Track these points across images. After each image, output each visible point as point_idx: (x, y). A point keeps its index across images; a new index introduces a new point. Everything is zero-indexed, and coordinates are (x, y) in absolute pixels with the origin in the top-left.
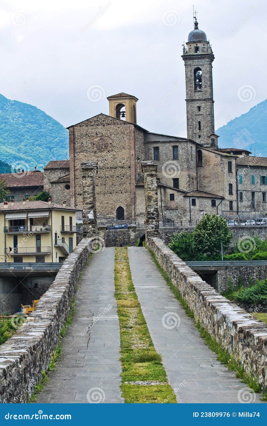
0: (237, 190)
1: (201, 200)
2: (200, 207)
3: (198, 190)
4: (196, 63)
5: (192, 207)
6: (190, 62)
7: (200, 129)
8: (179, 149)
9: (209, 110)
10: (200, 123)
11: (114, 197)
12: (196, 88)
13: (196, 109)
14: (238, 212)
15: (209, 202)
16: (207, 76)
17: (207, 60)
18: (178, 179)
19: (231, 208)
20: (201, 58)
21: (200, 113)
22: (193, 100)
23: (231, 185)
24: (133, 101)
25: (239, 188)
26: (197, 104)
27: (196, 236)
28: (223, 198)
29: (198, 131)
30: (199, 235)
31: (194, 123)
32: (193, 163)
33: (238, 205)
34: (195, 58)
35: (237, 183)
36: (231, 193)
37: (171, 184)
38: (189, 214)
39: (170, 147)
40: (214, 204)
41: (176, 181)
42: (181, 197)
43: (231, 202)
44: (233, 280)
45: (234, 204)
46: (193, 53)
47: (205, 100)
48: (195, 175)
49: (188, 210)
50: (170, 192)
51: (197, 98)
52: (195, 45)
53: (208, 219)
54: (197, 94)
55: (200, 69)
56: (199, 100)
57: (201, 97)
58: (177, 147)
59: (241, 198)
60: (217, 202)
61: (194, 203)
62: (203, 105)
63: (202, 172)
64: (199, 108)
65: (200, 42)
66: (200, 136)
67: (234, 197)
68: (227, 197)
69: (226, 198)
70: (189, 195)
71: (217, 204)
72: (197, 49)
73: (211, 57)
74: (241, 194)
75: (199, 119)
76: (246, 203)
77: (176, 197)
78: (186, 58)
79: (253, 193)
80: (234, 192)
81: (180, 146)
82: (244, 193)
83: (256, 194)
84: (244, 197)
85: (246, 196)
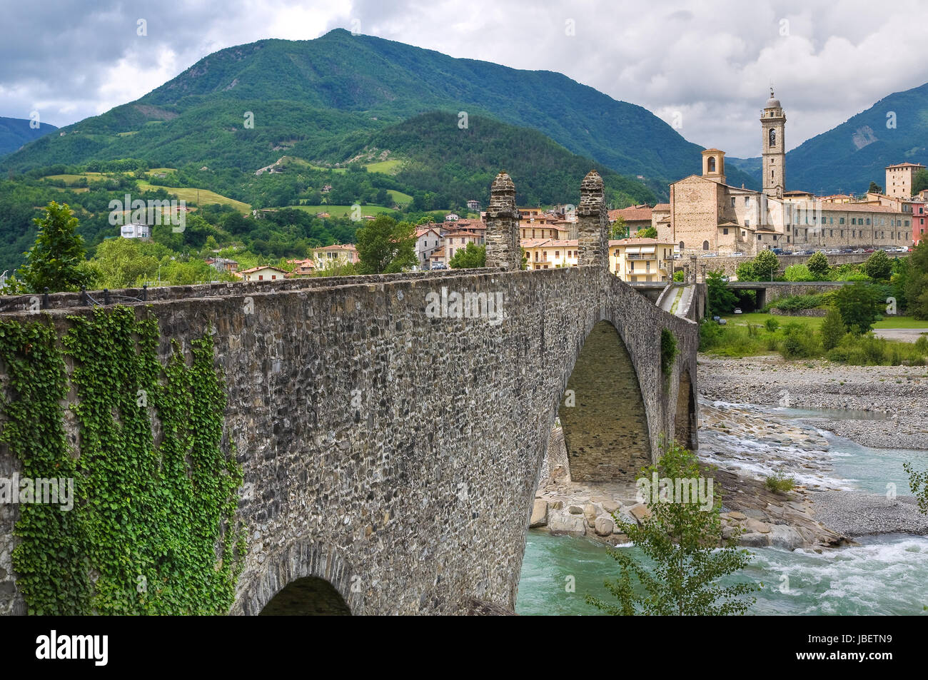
0: (794, 229)
1: (766, 235)
2: (765, 241)
3: (763, 229)
4: (771, 125)
5: (759, 241)
6: (766, 124)
7: (773, 176)
9: (781, 162)
10: (773, 171)
11: (701, 234)
12: (770, 145)
13: (770, 161)
15: (771, 237)
16: (780, 135)
17: (780, 122)
19: (788, 241)
20: (775, 121)
21: (774, 164)
22: (768, 154)
23: (789, 224)
24: (722, 155)
26: (771, 157)
27: (754, 265)
28: (782, 235)
29: (771, 178)
31: (769, 172)
33: (794, 239)
34: (771, 122)
36: (788, 230)
37: (743, 225)
38: (756, 246)
40: (775, 238)
41: (747, 222)
42: (751, 234)
43: (788, 237)
44: (777, 295)
45: (791, 238)
46: (768, 117)
47: (778, 154)
49: (755, 243)
50: (742, 230)
51: (771, 152)
52: (771, 111)
53: (763, 253)
54: (771, 149)
55: (774, 130)
56: (773, 154)
57: (775, 152)
58: (748, 197)
59: (797, 234)
60: (778, 237)
61: (760, 238)
62: (776, 158)
64: (773, 160)
65: (774, 108)
66: (773, 182)
67: (791, 233)
69: (785, 234)
70: (756, 232)
72: (772, 114)
73: (783, 120)
74: (797, 231)
75: (772, 168)
76: (800, 237)
77: (746, 234)
78: (763, 121)
79: (806, 230)
80: (791, 229)
81: (750, 197)
82: (799, 230)
83: (809, 230)
84: (799, 233)
85: (801, 232)
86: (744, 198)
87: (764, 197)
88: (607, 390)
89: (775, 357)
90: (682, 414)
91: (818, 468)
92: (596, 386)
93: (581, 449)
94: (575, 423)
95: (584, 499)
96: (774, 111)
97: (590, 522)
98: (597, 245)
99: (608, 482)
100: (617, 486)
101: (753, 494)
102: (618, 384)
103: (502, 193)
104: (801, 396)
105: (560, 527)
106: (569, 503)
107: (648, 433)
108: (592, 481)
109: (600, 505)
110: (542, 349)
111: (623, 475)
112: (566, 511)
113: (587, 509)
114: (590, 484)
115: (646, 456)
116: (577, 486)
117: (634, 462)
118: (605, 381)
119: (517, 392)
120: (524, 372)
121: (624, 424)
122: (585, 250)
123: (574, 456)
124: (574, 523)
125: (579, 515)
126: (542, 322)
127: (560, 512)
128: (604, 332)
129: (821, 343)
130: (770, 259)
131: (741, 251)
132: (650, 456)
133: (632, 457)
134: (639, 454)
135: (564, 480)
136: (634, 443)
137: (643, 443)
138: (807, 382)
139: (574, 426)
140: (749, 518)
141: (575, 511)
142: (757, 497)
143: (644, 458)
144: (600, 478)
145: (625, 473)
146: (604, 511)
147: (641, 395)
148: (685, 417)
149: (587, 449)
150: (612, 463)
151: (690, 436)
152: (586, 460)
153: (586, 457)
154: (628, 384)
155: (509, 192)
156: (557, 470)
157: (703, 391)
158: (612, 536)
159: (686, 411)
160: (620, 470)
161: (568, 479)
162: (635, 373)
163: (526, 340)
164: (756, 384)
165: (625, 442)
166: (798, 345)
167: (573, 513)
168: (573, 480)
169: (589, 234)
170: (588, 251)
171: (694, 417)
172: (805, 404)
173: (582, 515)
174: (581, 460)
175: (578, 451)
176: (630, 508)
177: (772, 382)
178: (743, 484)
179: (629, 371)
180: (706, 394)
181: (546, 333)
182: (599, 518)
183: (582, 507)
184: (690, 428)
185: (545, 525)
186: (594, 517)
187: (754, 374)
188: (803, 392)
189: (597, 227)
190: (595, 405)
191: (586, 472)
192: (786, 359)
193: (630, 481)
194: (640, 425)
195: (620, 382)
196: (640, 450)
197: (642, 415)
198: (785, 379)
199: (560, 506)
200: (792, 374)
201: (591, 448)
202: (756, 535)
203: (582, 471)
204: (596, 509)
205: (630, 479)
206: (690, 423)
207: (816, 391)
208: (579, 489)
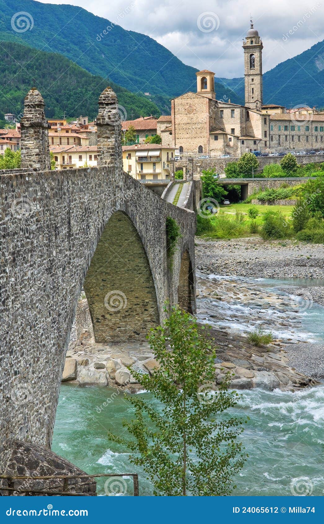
0: (270, 134)
1: (247, 141)
2: (247, 145)
3: (245, 135)
4: (251, 51)
5: (242, 145)
6: (247, 50)
7: (253, 93)
9: (259, 81)
10: (253, 89)
11: (197, 140)
12: (251, 67)
13: (250, 81)
14: (270, 147)
15: (253, 142)
16: (258, 59)
17: (258, 49)
19: (266, 145)
20: (254, 48)
21: (253, 83)
22: (249, 75)
23: (266, 132)
24: (212, 75)
26: (251, 77)
28: (261, 140)
29: (251, 94)
30: (241, 164)
31: (250, 89)
32: (244, 119)
33: (270, 143)
34: (251, 48)
35: (269, 130)
36: (266, 136)
37: (230, 132)
40: (255, 143)
41: (233, 130)
42: (236, 140)
43: (266, 142)
44: (257, 188)
45: (268, 143)
46: (249, 44)
47: (256, 75)
48: (244, 126)
49: (240, 147)
50: (229, 137)
51: (252, 73)
52: (251, 39)
53: (246, 155)
54: (251, 71)
55: (253, 55)
56: (253, 75)
57: (254, 73)
58: (234, 110)
59: (272, 139)
60: (257, 142)
61: (243, 143)
62: (255, 78)
63: (249, 124)
64: (253, 80)
65: (254, 37)
66: (253, 98)
67: (268, 139)
69: (263, 140)
70: (240, 138)
71: (257, 143)
72: (252, 42)
73: (261, 47)
74: (272, 136)
75: (253, 86)
76: (275, 142)
77: (232, 140)
78: (245, 48)
80: (268, 136)
81: (235, 110)
82: (274, 136)
83: (281, 136)
84: (274, 139)
85: (275, 138)
86: (230, 111)
87: (246, 110)
88: (123, 267)
89: (257, 238)
90: (184, 286)
91: (290, 326)
92: (114, 264)
93: (103, 316)
94: (98, 295)
95: (106, 356)
96: (254, 40)
97: (112, 375)
98: (112, 148)
99: (125, 342)
100: (133, 346)
101: (240, 348)
102: (132, 263)
103: (34, 106)
104: (276, 269)
105: (87, 380)
106: (94, 360)
107: (156, 301)
108: (113, 342)
109: (119, 361)
110: (69, 235)
111: (137, 336)
112: (92, 367)
113: (109, 365)
114: (110, 344)
115: (155, 320)
116: (100, 346)
117: (146, 325)
118: (122, 260)
119: (49, 270)
120: (54, 254)
121: (137, 295)
122: (103, 153)
123: (98, 322)
124: (98, 376)
125: (102, 370)
126: (68, 213)
127: (87, 367)
128: (120, 220)
129: (292, 227)
130: (252, 160)
131: (228, 153)
132: (158, 319)
133: (144, 321)
134: (149, 318)
135: (89, 342)
136: (146, 310)
137: (153, 309)
138: (281, 258)
139: (97, 298)
140: (237, 367)
141: (99, 367)
142: (243, 350)
143: (153, 322)
144: (118, 339)
145: (138, 334)
146: (123, 366)
147: (150, 271)
148: (186, 288)
149: (108, 316)
150: (128, 327)
151: (190, 303)
152: (107, 325)
153: (107, 322)
154: (140, 262)
155: (39, 105)
156: (84, 334)
157: (200, 267)
158: (129, 386)
159: (186, 284)
160: (135, 332)
161: (92, 341)
162: (145, 253)
163: (56, 228)
164: (242, 260)
165: (138, 309)
166: (273, 228)
167: (98, 368)
168: (97, 341)
169: (106, 140)
170: (106, 154)
171: (193, 288)
172: (280, 275)
173: (104, 370)
174: (103, 325)
175: (100, 318)
176: (143, 362)
177: (254, 258)
178: (233, 340)
179: (140, 251)
180: (202, 269)
181: (72, 222)
182: (118, 371)
183: (104, 363)
184: (190, 297)
185: (74, 379)
186: (114, 371)
187: (240, 252)
188: (279, 266)
189: (113, 134)
190: (114, 280)
191: (107, 336)
192: (265, 239)
193: (143, 341)
194: (150, 295)
195: (133, 261)
196: (151, 315)
197: (151, 287)
198: (264, 256)
199: (86, 363)
200: (269, 252)
201: (111, 315)
202: (243, 380)
203: (104, 334)
204: (116, 364)
205: (143, 339)
206: (190, 293)
207: (288, 265)
208: (102, 348)
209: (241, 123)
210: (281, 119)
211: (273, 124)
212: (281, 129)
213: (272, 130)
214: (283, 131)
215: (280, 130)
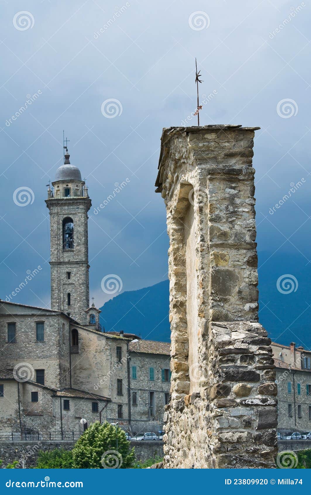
0: (129, 389)
1: (77, 401)
2: (76, 412)
3: (71, 388)
4: (65, 211)
5: (64, 412)
6: (55, 210)
7: (69, 304)
8: (46, 326)
9: (83, 277)
10: (69, 295)
12: (64, 247)
13: (64, 276)
14: (130, 420)
15: (89, 406)
16: (81, 229)
17: (81, 207)
18: (43, 371)
19: (120, 414)
20: (72, 204)
21: (70, 281)
22: (60, 263)
23: (120, 381)
25: (132, 386)
26: (65, 269)
27: (77, 456)
28: (108, 401)
29: (66, 307)
30: (83, 454)
31: (62, 295)
32: (66, 348)
33: (129, 410)
34: (65, 204)
35: (129, 377)
36: (120, 393)
38: (59, 422)
39: (31, 322)
40: (95, 409)
41: (40, 373)
42: (49, 397)
43: (120, 406)
45: (125, 409)
46: (61, 196)
47: (77, 263)
48: (68, 365)
49: (58, 416)
50: (32, 389)
51: (66, 260)
52: (65, 186)
53: (97, 429)
54: (66, 254)
55: (71, 220)
56: (69, 263)
57: (72, 260)
58: (42, 323)
59: (135, 401)
60: (101, 405)
61: (67, 406)
62: (74, 270)
63: (78, 361)
64: (69, 274)
65: (71, 181)
67: (124, 399)
68: (116, 399)
69: (114, 400)
70: (59, 394)
71: (100, 409)
72: (67, 192)
73: (87, 203)
74: (135, 394)
75: (69, 290)
76: (141, 408)
77: (40, 397)
78: (51, 203)
79: (152, 394)
80: (125, 391)
81: (47, 323)
82: (139, 393)
83: (156, 395)
84: (139, 399)
85: (142, 399)
86: (33, 325)
87: (71, 325)
96: (70, 186)
130: (113, 444)
209: (60, 355)
210: (154, 352)
211: (136, 362)
212: (156, 377)
213: (135, 377)
214: (159, 383)
215: (152, 379)
